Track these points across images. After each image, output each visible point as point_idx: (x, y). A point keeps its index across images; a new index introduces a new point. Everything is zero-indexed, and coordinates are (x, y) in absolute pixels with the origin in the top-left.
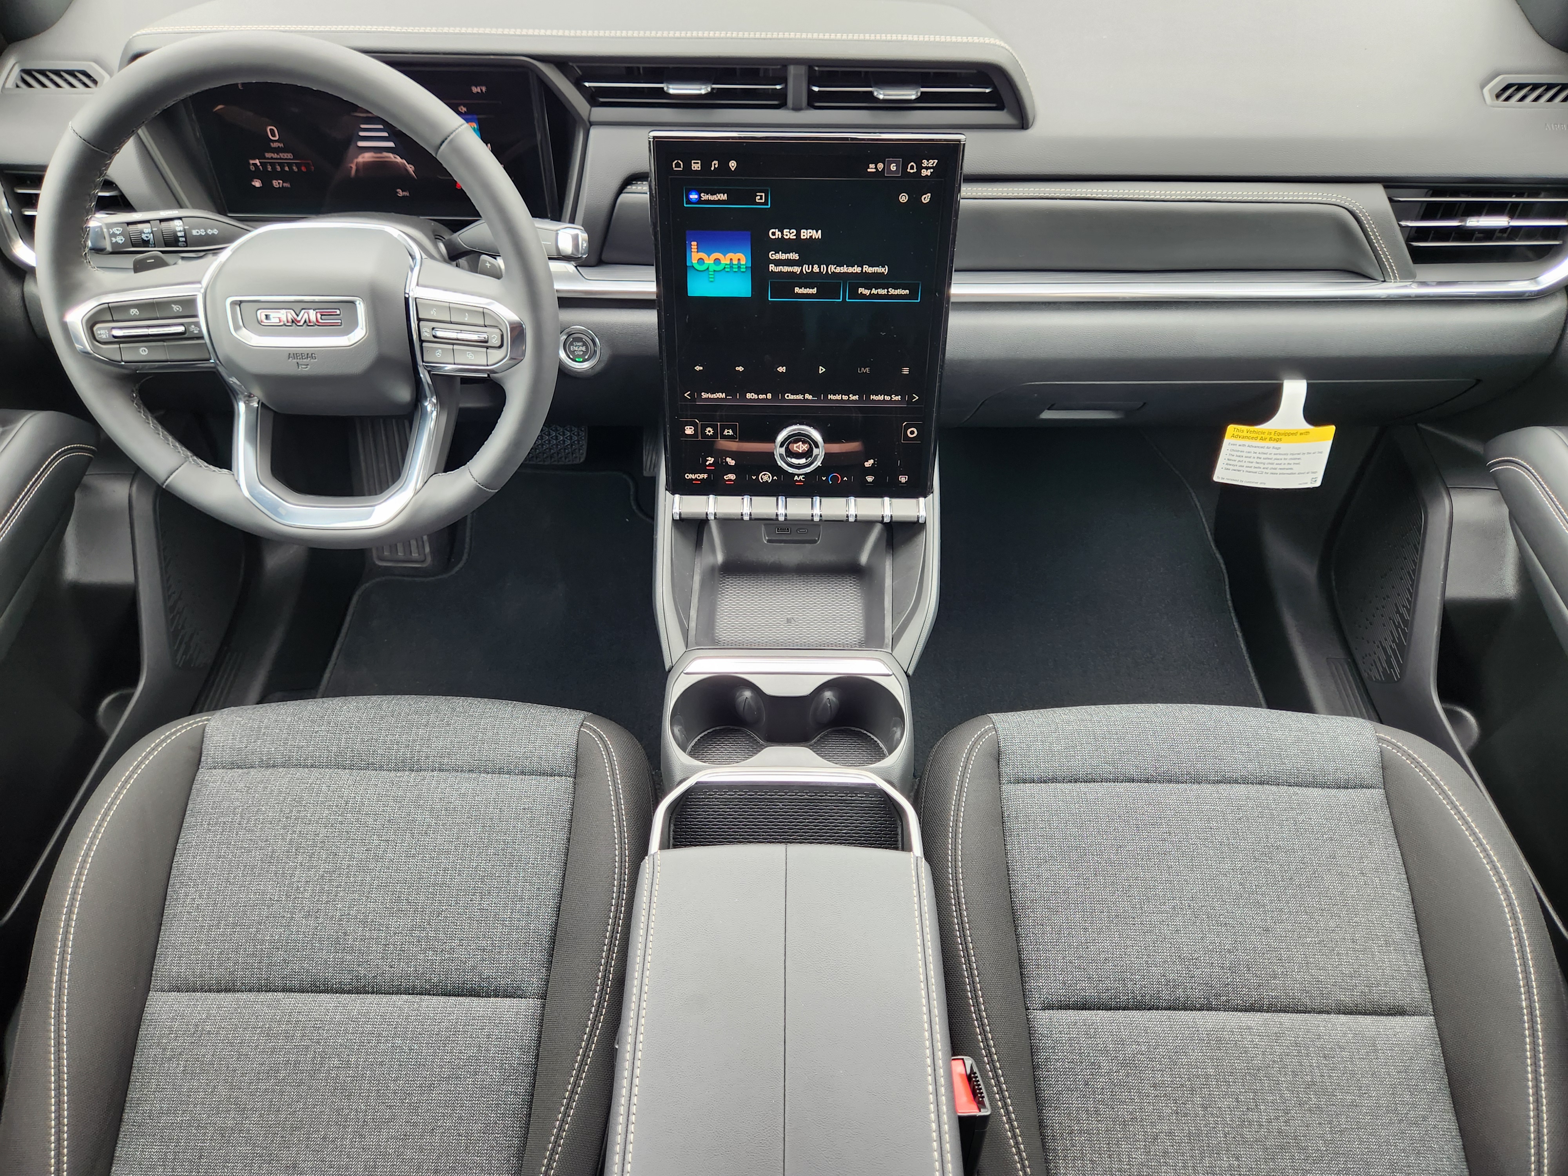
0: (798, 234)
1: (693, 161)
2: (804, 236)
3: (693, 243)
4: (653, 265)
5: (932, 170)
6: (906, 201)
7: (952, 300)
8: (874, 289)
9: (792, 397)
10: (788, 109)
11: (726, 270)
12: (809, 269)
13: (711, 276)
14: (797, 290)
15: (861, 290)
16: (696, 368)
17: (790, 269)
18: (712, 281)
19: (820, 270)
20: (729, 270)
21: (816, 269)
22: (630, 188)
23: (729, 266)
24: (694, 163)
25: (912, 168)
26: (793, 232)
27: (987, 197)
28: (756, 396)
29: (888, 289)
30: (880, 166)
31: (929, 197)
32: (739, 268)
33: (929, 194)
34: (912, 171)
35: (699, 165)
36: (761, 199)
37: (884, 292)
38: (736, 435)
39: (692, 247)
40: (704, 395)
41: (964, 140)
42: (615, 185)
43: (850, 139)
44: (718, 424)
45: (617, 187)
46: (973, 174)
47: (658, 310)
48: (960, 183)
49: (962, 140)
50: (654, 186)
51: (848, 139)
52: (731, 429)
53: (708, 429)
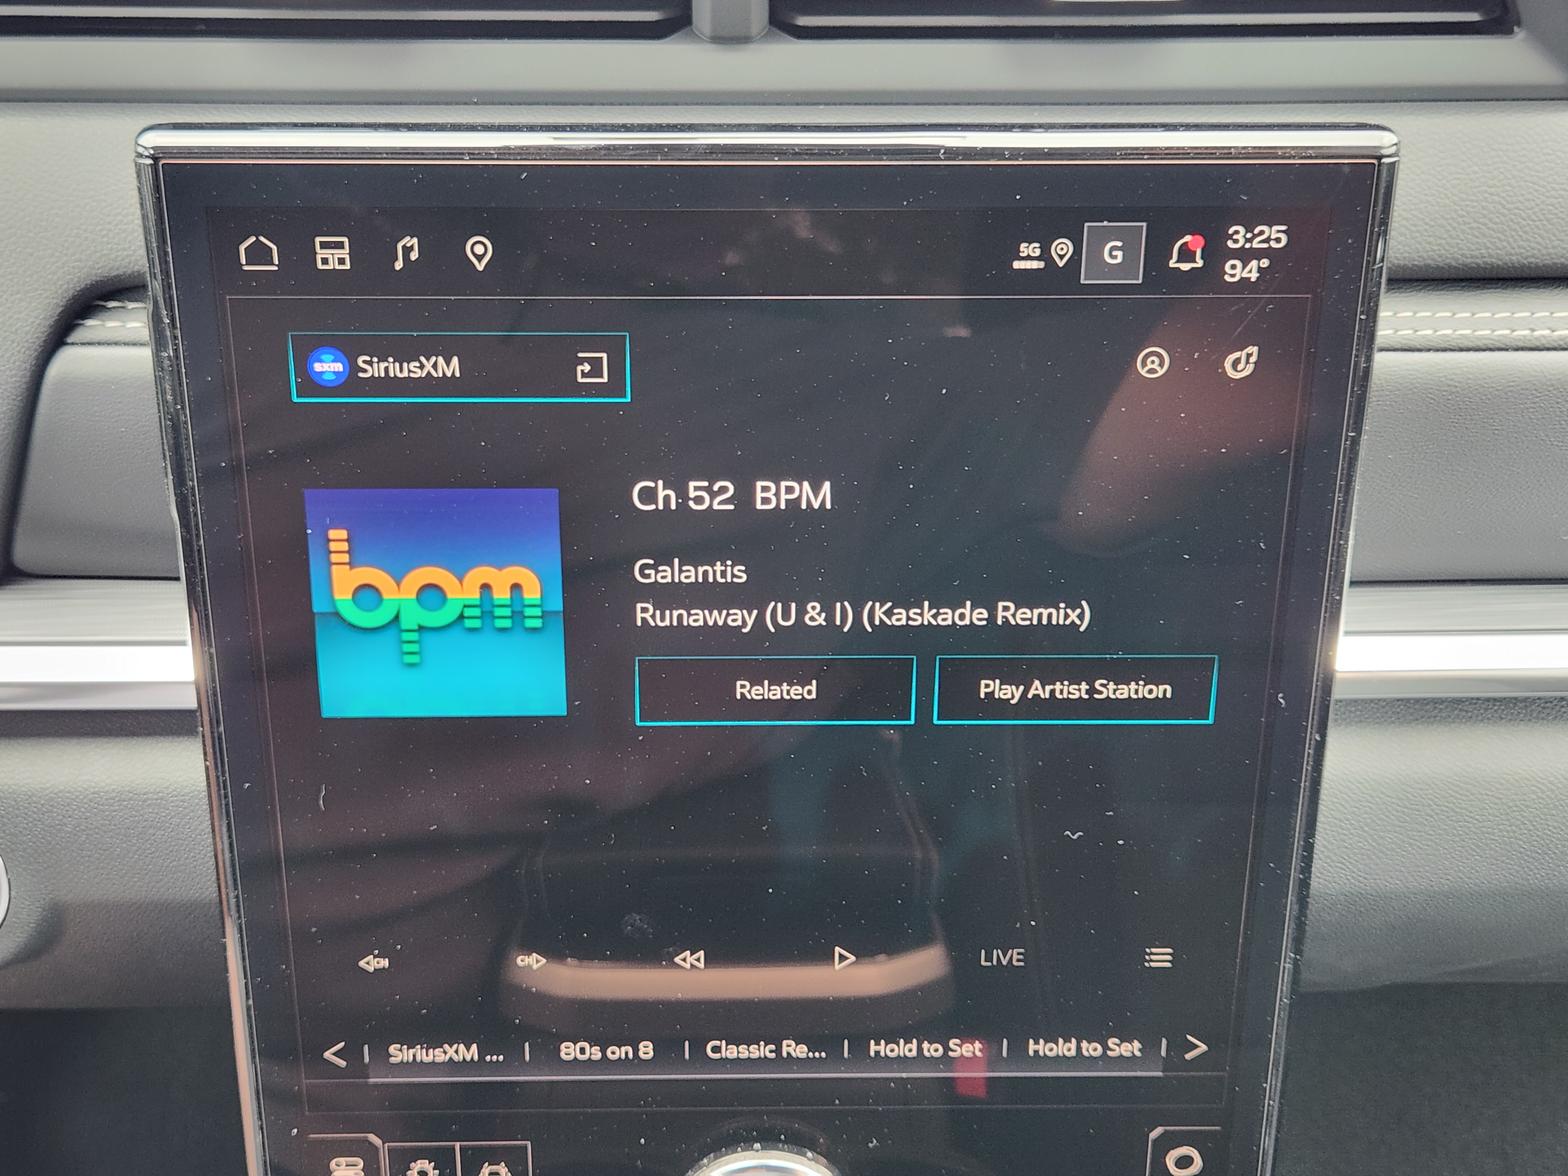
0: (744, 497)
1: (318, 240)
2: (765, 501)
3: (333, 534)
4: (177, 579)
5: (1265, 263)
6: (1161, 372)
7: (1337, 693)
8: (1037, 683)
9: (731, 1052)
10: (696, 38)
11: (469, 623)
12: (786, 617)
13: (407, 648)
14: (743, 689)
15: (988, 687)
16: (362, 964)
17: (716, 618)
18: (412, 665)
19: (830, 618)
20: (477, 623)
21: (814, 615)
22: (93, 327)
23: (477, 612)
24: (324, 245)
25: (1186, 255)
26: (723, 490)
27: (1489, 343)
28: (596, 1053)
29: (1091, 684)
30: (1062, 248)
31: (1253, 359)
32: (518, 615)
33: (1254, 350)
34: (1185, 267)
35: (345, 253)
36: (596, 371)
37: (1078, 691)
39: (333, 546)
40: (399, 1054)
41: (1393, 150)
42: (31, 320)
43: (942, 151)
44: (453, 1149)
45: (39, 324)
46: (1419, 261)
47: (210, 750)
48: (1378, 295)
49: (1385, 152)
50: (168, 321)
51: (931, 152)
52: (503, 1164)
53: (419, 1166)
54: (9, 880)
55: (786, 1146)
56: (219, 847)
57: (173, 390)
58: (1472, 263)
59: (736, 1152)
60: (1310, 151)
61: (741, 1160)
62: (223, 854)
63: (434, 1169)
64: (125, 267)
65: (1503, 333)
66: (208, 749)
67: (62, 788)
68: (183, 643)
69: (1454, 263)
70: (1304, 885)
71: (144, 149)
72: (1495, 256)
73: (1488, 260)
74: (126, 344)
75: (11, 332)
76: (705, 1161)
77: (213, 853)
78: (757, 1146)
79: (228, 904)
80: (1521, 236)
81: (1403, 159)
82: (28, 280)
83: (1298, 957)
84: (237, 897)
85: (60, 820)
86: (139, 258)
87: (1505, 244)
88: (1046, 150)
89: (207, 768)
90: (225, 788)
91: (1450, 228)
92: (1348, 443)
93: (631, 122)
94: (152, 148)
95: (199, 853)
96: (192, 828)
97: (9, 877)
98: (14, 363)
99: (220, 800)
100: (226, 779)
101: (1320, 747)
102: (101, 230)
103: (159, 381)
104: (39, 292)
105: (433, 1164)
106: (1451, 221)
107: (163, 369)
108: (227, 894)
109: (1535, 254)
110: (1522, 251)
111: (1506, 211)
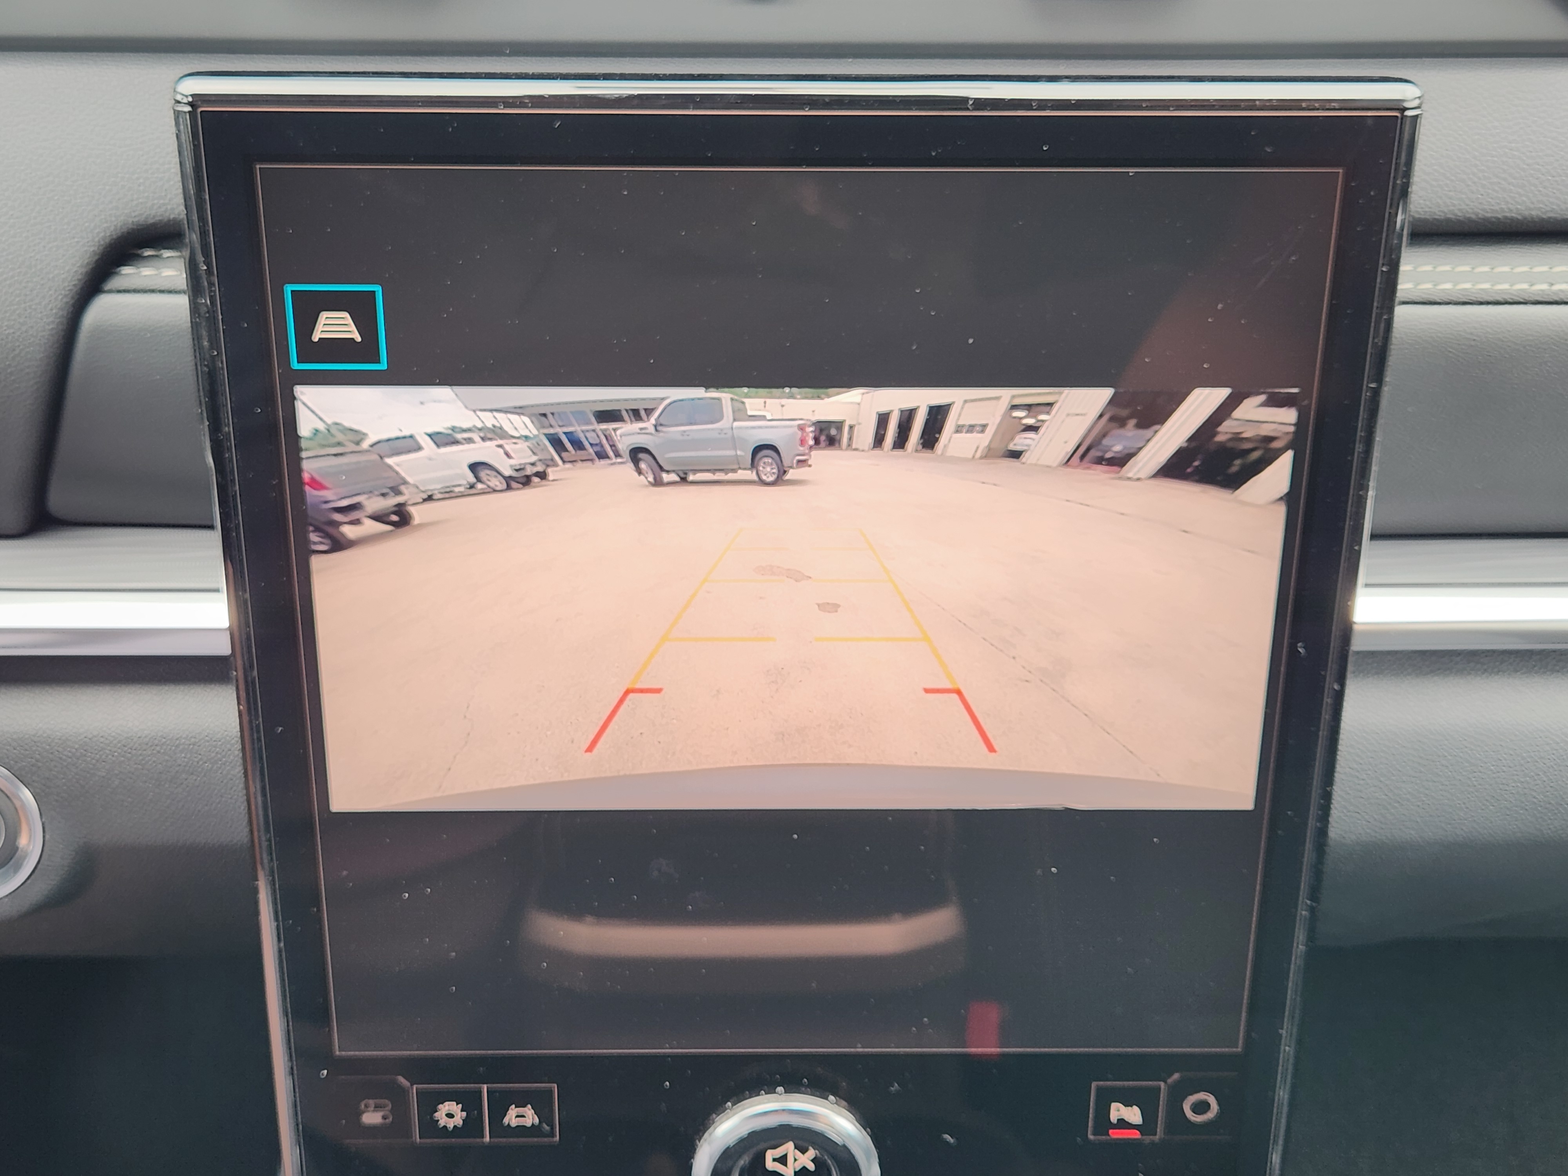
4: (211, 527)
7: (1357, 645)
22: (128, 274)
27: (1508, 298)
38: (552, 1128)
41: (1416, 103)
42: (67, 268)
43: (971, 102)
44: (479, 1092)
45: (76, 272)
46: (1440, 216)
47: (243, 694)
48: (1401, 247)
49: (1406, 105)
50: (205, 268)
51: (960, 102)
52: (529, 1106)
53: (447, 1108)
54: (43, 824)
55: (809, 1089)
56: (252, 790)
57: (210, 336)
58: (1492, 217)
59: (759, 1095)
60: (1333, 104)
61: (764, 1103)
62: (256, 798)
63: (462, 1111)
64: (162, 215)
65: (1521, 288)
66: (241, 693)
67: (95, 733)
68: (217, 590)
69: (1473, 217)
70: (1322, 832)
71: (182, 97)
72: (1515, 211)
73: (1508, 215)
74: (162, 292)
75: (49, 280)
76: (729, 1104)
77: (245, 797)
78: (780, 1089)
79: (260, 847)
80: (1540, 191)
81: (1425, 115)
82: (65, 227)
83: (1314, 904)
84: (269, 840)
85: (94, 765)
86: (175, 206)
87: (1524, 199)
88: (1073, 102)
89: (240, 712)
90: (258, 732)
91: (1470, 183)
92: (1368, 394)
93: (663, 73)
94: (192, 95)
95: (231, 798)
96: (224, 772)
97: (43, 820)
98: (51, 310)
99: (253, 744)
100: (259, 723)
101: (1339, 697)
102: (138, 179)
103: (195, 326)
104: (76, 240)
105: (460, 1105)
106: (1471, 176)
107: (199, 315)
108: (259, 837)
109: (1554, 209)
110: (1541, 206)
111: (1525, 166)
